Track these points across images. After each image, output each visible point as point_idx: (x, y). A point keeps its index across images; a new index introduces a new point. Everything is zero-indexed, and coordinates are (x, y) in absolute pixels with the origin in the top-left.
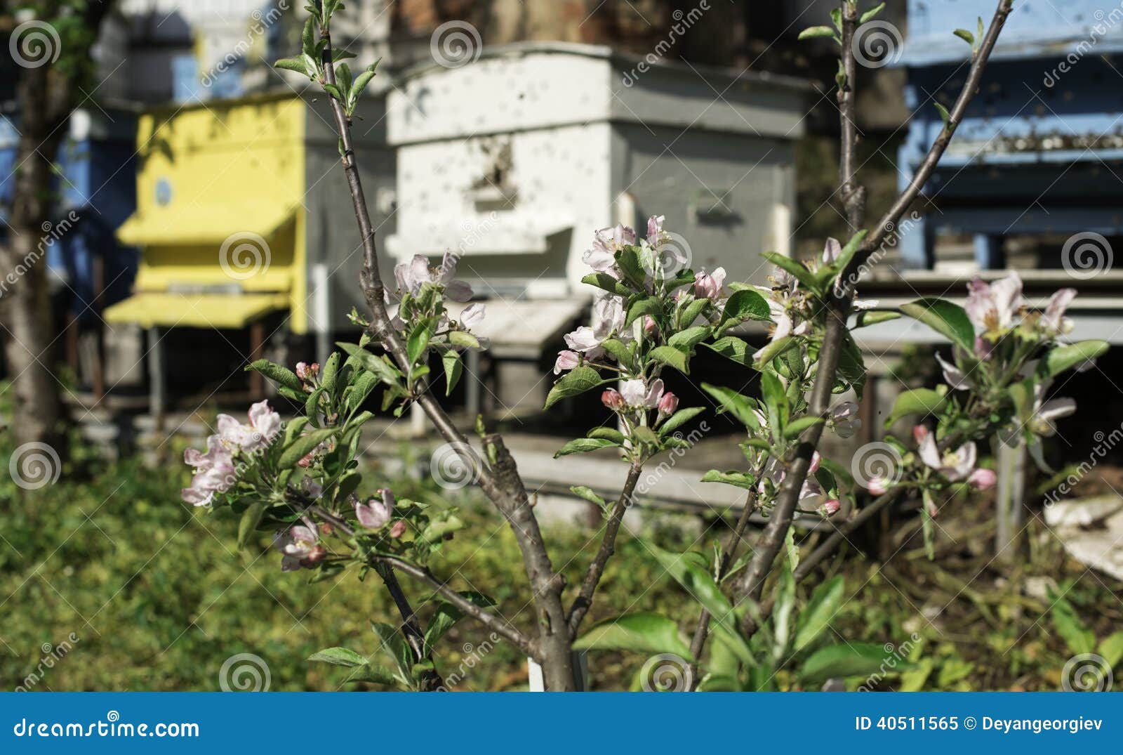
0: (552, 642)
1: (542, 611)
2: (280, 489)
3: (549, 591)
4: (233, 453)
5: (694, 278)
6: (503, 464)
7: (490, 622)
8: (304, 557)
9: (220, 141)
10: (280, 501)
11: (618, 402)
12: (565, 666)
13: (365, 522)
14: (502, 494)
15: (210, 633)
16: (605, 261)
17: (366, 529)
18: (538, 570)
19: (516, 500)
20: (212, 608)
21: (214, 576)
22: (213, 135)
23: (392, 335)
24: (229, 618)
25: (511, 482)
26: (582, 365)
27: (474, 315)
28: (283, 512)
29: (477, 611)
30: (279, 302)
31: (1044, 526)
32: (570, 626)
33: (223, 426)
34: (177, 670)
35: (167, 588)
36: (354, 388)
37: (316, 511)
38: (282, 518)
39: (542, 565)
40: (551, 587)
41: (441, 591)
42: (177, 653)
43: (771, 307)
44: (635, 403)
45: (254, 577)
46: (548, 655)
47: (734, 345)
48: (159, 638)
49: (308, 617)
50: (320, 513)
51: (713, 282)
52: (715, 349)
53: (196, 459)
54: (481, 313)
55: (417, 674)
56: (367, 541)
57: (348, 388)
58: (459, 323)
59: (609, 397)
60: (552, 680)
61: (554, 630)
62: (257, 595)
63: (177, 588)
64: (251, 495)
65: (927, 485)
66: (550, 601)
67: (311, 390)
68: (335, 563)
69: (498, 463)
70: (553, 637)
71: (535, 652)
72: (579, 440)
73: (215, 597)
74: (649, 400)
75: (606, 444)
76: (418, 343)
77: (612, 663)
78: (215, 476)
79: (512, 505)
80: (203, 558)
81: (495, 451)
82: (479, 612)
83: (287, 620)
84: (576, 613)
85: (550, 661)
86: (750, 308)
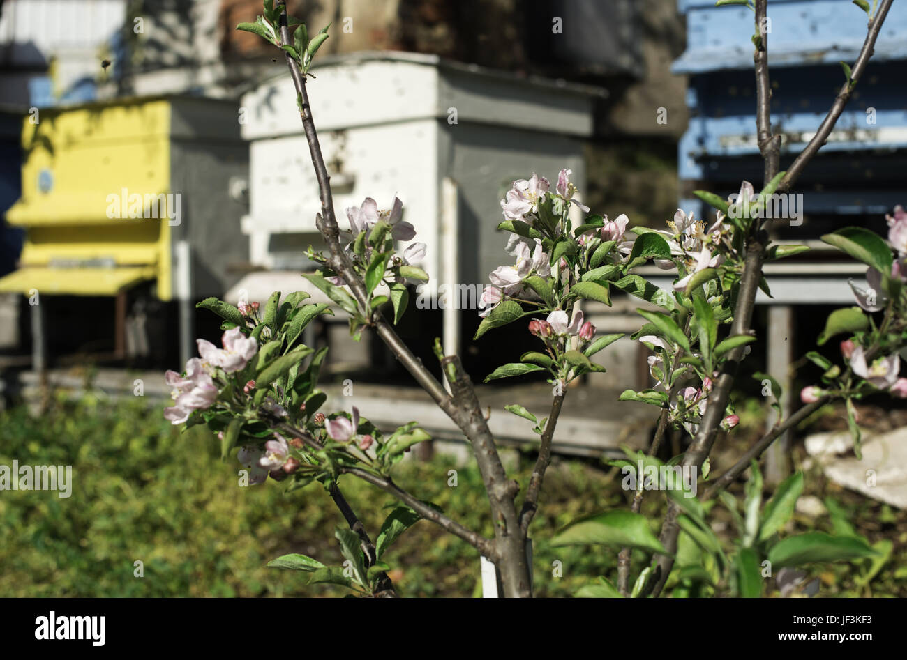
0: (508, 542)
1: (499, 515)
2: (253, 408)
3: (505, 496)
4: (210, 374)
5: (603, 223)
6: (461, 382)
7: (449, 525)
8: (276, 469)
9: (96, 136)
10: (252, 418)
11: (546, 330)
12: (520, 564)
13: (335, 436)
14: (460, 410)
15: (101, 553)
16: (522, 208)
17: (334, 441)
18: (494, 477)
19: (473, 414)
20: (100, 532)
21: (99, 506)
22: (89, 132)
23: (348, 269)
24: (116, 541)
25: (468, 398)
26: (504, 299)
27: (416, 252)
28: (254, 428)
29: (437, 516)
30: (147, 273)
31: (805, 455)
32: (522, 527)
33: (203, 349)
34: (74, 586)
35: (60, 517)
36: (291, 324)
37: (286, 427)
38: (254, 433)
39: (497, 473)
40: (507, 492)
41: (404, 499)
42: (73, 572)
43: (671, 248)
44: (559, 331)
45: (136, 505)
46: (504, 554)
47: (636, 282)
48: (57, 559)
49: (184, 539)
50: (288, 429)
51: (617, 227)
52: (619, 286)
53: (175, 381)
54: (422, 251)
55: (373, 576)
56: (334, 454)
57: (286, 323)
58: (402, 259)
59: (536, 326)
60: (508, 576)
61: (509, 531)
62: (138, 521)
63: (69, 516)
64: (224, 414)
65: (848, 395)
66: (506, 505)
67: (252, 326)
68: (305, 474)
69: (458, 381)
70: (508, 538)
71: (492, 552)
72: (509, 365)
73: (102, 523)
74: (571, 328)
75: (532, 368)
76: (375, 276)
77: (450, 574)
78: (199, 395)
79: (469, 419)
80: (89, 490)
81: (455, 370)
82: (439, 516)
83: (166, 543)
84: (526, 516)
85: (506, 559)
86: (653, 249)
